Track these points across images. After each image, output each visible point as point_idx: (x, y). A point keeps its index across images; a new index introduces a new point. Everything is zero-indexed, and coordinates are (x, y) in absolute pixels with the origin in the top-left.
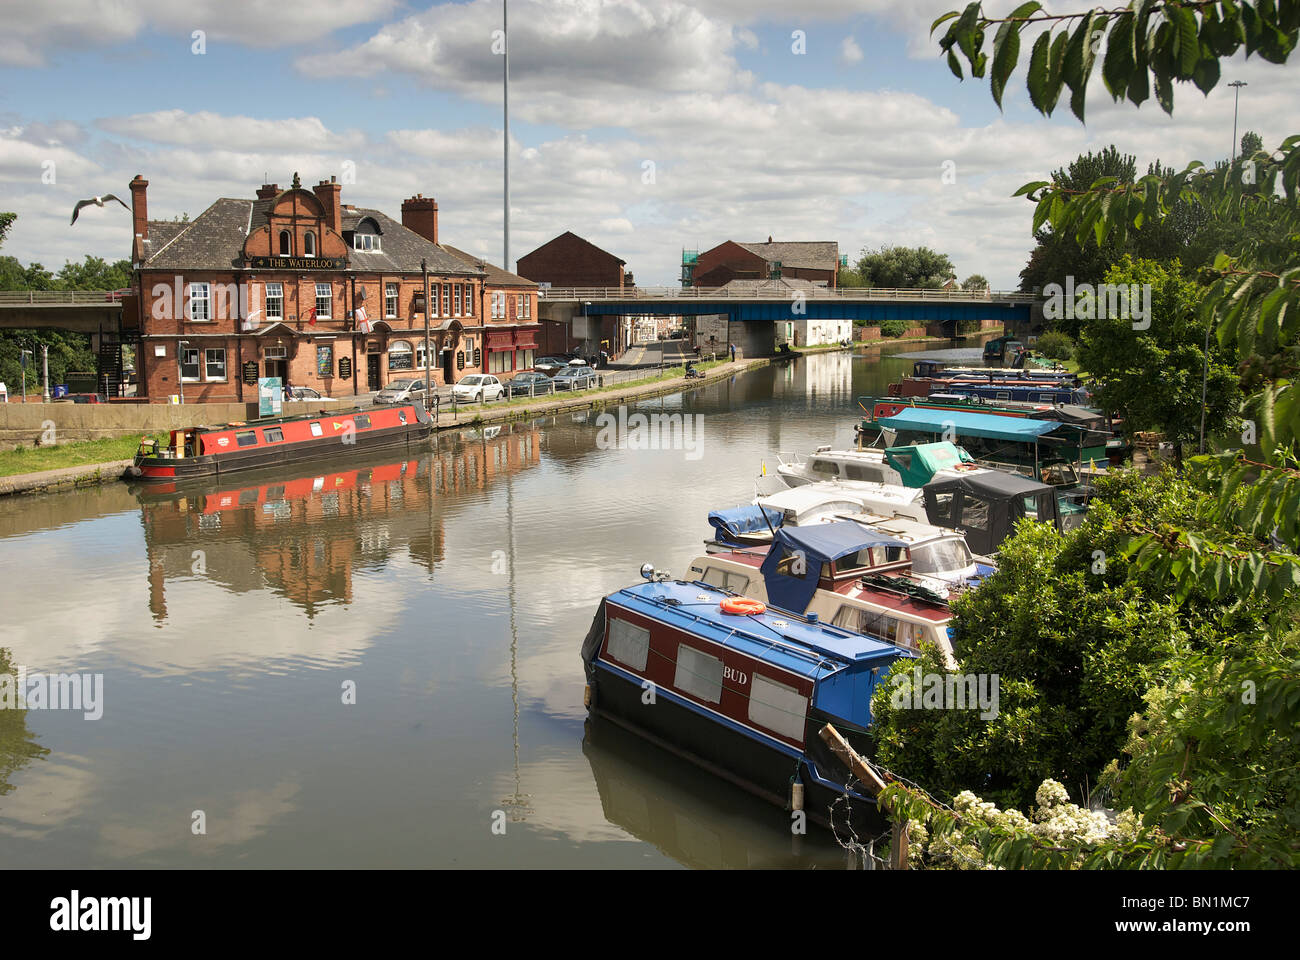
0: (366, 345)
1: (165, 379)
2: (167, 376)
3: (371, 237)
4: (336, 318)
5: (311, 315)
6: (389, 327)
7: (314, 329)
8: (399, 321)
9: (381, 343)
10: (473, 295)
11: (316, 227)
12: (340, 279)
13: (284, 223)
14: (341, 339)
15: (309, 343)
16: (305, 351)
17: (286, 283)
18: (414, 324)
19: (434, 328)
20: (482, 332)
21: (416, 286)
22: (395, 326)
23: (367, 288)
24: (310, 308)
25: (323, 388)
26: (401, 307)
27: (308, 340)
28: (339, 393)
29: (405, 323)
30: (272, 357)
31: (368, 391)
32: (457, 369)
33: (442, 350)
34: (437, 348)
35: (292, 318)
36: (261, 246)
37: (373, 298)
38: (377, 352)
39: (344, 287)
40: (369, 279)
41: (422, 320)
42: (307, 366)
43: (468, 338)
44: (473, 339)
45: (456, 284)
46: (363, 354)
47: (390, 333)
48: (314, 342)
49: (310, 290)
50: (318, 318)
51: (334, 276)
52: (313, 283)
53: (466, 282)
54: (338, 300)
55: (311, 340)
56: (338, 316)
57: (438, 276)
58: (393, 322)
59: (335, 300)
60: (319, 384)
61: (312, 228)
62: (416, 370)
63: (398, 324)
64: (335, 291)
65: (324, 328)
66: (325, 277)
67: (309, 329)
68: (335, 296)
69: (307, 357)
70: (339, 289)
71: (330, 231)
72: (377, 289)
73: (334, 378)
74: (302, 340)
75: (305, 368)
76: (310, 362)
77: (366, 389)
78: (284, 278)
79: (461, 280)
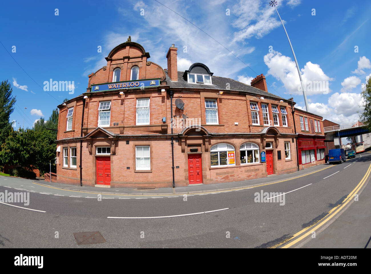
0: (183, 146)
1: (60, 165)
2: (60, 163)
4: (154, 124)
5: (131, 122)
6: (206, 131)
7: (133, 133)
8: (219, 127)
9: (202, 144)
10: (287, 114)
11: (140, 62)
12: (157, 94)
13: (117, 63)
14: (158, 141)
15: (128, 143)
16: (124, 150)
17: (113, 100)
18: (235, 129)
19: (255, 133)
20: (296, 138)
21: (235, 101)
22: (216, 131)
23: (185, 101)
24: (130, 117)
25: (141, 180)
26: (221, 116)
27: (127, 141)
28: (156, 185)
29: (226, 129)
30: (102, 154)
31: (187, 184)
32: (278, 163)
33: (264, 150)
34: (260, 149)
35: (116, 125)
36: (99, 79)
37: (192, 109)
38: (199, 152)
39: (161, 100)
40: (188, 95)
41: (243, 127)
42: (125, 162)
43: (285, 141)
44: (289, 142)
45: (272, 104)
46: (183, 153)
47: (207, 135)
48: (131, 143)
49: (131, 104)
50: (138, 124)
51: (152, 92)
52: (134, 98)
53: (280, 104)
54: (156, 110)
55: (129, 141)
56: (155, 122)
57: (256, 96)
58: (213, 128)
59: (152, 110)
60: (137, 177)
61: (137, 64)
62: (240, 166)
63: (219, 129)
64: (152, 103)
65: (142, 132)
66: (145, 94)
67: (128, 133)
68: (152, 107)
69: (125, 154)
70: (156, 102)
71: (151, 64)
72: (197, 102)
73: (152, 172)
74: (121, 141)
75: (123, 164)
76: (128, 159)
77: (185, 182)
78: (112, 96)
79: (276, 102)
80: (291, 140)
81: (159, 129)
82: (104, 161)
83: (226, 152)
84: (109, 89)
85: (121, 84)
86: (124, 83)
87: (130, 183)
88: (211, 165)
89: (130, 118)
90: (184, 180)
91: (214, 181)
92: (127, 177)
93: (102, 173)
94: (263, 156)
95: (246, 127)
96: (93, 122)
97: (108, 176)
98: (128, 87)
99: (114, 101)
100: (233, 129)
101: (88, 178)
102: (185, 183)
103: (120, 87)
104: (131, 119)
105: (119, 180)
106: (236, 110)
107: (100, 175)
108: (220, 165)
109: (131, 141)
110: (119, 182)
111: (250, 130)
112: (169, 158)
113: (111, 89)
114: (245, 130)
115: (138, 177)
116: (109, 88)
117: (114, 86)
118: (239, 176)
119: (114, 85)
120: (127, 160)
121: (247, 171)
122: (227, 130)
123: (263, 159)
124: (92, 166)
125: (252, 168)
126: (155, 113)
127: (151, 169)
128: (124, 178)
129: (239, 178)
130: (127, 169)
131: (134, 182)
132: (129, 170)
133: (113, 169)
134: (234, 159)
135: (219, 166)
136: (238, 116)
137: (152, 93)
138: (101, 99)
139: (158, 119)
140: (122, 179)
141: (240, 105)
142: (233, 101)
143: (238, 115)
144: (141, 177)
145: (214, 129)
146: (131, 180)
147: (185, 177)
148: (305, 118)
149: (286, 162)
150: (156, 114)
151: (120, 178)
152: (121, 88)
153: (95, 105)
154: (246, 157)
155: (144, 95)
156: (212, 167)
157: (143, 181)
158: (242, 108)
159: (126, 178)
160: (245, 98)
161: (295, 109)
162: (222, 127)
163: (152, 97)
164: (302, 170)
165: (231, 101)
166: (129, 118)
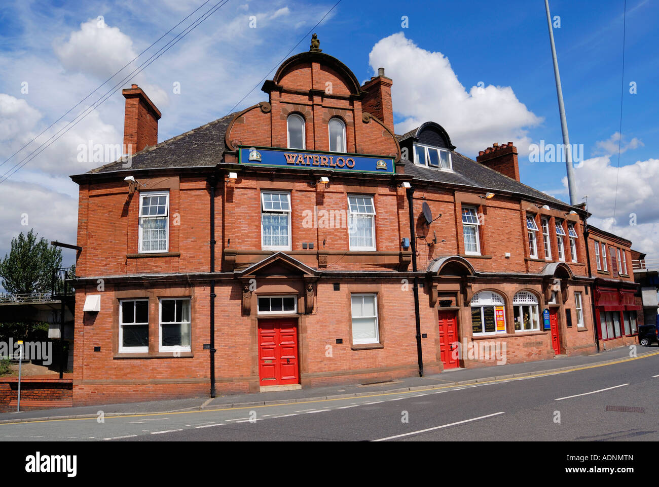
0: (435, 294)
1: (97, 349)
2: (100, 344)
3: (439, 151)
4: (383, 250)
5: (341, 244)
6: (470, 267)
7: (345, 267)
8: (484, 260)
9: (459, 292)
10: (577, 237)
11: (347, 111)
12: (388, 189)
13: (294, 102)
14: (393, 284)
15: (337, 288)
16: (330, 303)
17: (297, 191)
18: (506, 266)
19: (534, 273)
20: (591, 285)
21: (505, 212)
22: (479, 267)
23: (432, 207)
24: (338, 232)
25: (363, 365)
26: (487, 240)
27: (334, 284)
28: (392, 374)
29: (494, 264)
30: (271, 313)
31: (440, 369)
32: (567, 332)
33: (546, 305)
34: (542, 303)
35: (308, 248)
36: (254, 132)
37: (443, 223)
38: (453, 306)
39: (395, 202)
40: (436, 195)
41: (517, 262)
42: (334, 329)
43: (575, 292)
44: (581, 292)
45: (556, 218)
46: (431, 309)
47: (472, 276)
48: (344, 287)
49: (338, 204)
50: (353, 248)
51: (379, 185)
52: (343, 193)
53: (567, 218)
54: (387, 222)
55: (339, 284)
56: (386, 247)
57: (534, 202)
58: (476, 261)
59: (381, 221)
60: (356, 359)
61: (340, 113)
62: (513, 335)
63: (484, 264)
64: (380, 207)
65: (364, 266)
66: (364, 186)
67: (335, 267)
68: (380, 216)
69: (333, 312)
70: (386, 205)
71: (371, 119)
72: (448, 211)
73: (383, 348)
74: (323, 283)
75: (329, 332)
76: (339, 322)
77: (437, 365)
78: (293, 182)
79: (562, 214)
80: (582, 288)
81: (396, 260)
82: (278, 330)
83: (493, 307)
84: (288, 164)
85: (316, 156)
86: (322, 157)
87: (344, 374)
88: (474, 332)
89: (339, 234)
90: (435, 360)
91: (480, 363)
92: (336, 361)
93: (273, 358)
94: (547, 317)
95: (521, 262)
96: (248, 237)
97: (288, 364)
98: (331, 167)
99: (300, 194)
100: (503, 265)
101: (237, 373)
102: (438, 367)
103: (315, 163)
104: (339, 237)
105: (320, 369)
106: (507, 228)
107: (266, 362)
108: (485, 332)
109: (342, 284)
110: (320, 373)
111: (527, 267)
112: (411, 319)
113: (293, 164)
114: (519, 267)
115: (359, 359)
116: (289, 161)
117: (299, 160)
118: (515, 354)
119: (301, 156)
120: (336, 324)
121: (527, 345)
122: (494, 266)
123: (547, 322)
124: (249, 341)
125: (533, 339)
126: (387, 228)
127: (381, 342)
128: (331, 364)
129: (516, 358)
130: (337, 343)
131: (350, 371)
132: (340, 345)
133: (308, 345)
134: (504, 320)
135: (484, 334)
136: (509, 240)
137: (377, 187)
138: (266, 184)
139: (392, 242)
140: (326, 366)
141: (512, 219)
142: (502, 212)
143: (509, 238)
144: (364, 358)
145: (477, 265)
146: (345, 366)
147: (436, 355)
148: (602, 245)
149: (578, 331)
150: (388, 230)
151: (322, 365)
152: (317, 166)
153: (250, 198)
154: (521, 319)
155: (362, 187)
156: (476, 335)
157: (368, 368)
158: (514, 224)
159: (335, 364)
160: (519, 205)
161: (589, 226)
162: (489, 260)
163: (379, 195)
164: (603, 351)
165: (498, 211)
166: (336, 235)
